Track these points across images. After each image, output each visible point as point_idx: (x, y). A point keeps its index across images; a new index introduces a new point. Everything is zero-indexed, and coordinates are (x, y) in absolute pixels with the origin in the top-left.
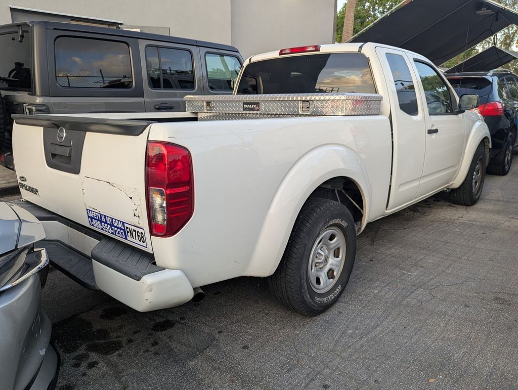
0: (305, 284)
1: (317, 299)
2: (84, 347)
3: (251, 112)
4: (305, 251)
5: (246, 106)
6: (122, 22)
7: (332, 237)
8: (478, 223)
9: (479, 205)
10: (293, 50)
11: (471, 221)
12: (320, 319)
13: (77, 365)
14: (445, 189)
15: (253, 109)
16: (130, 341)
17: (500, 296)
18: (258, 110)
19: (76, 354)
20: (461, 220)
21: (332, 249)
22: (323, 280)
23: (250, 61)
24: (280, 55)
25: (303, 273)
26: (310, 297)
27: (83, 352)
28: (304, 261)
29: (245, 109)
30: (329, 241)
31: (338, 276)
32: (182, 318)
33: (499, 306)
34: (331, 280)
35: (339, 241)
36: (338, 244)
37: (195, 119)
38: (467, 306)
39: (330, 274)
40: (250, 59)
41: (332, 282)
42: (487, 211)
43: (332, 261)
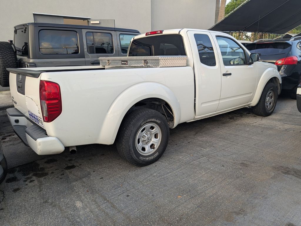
0: (132, 150)
1: (141, 158)
2: (32, 174)
3: (125, 65)
4: (131, 133)
5: (123, 63)
6: (90, 18)
7: (152, 128)
8: (263, 126)
9: (273, 116)
10: (152, 33)
11: (259, 124)
12: (144, 168)
13: (25, 181)
14: (247, 107)
15: (125, 64)
16: (52, 173)
17: (245, 162)
18: (127, 64)
19: (27, 176)
20: (254, 124)
21: (153, 134)
22: (147, 149)
23: (134, 39)
24: (146, 35)
25: (131, 144)
26: (136, 156)
27: (31, 176)
28: (131, 138)
29: (122, 64)
30: (151, 130)
31: (158, 147)
32: (80, 165)
33: (241, 167)
34: (153, 149)
35: (157, 130)
36: (156, 132)
37: (104, 69)
38: (223, 166)
39: (152, 146)
40: (134, 38)
41: (153, 151)
42: (275, 120)
43: (154, 140)
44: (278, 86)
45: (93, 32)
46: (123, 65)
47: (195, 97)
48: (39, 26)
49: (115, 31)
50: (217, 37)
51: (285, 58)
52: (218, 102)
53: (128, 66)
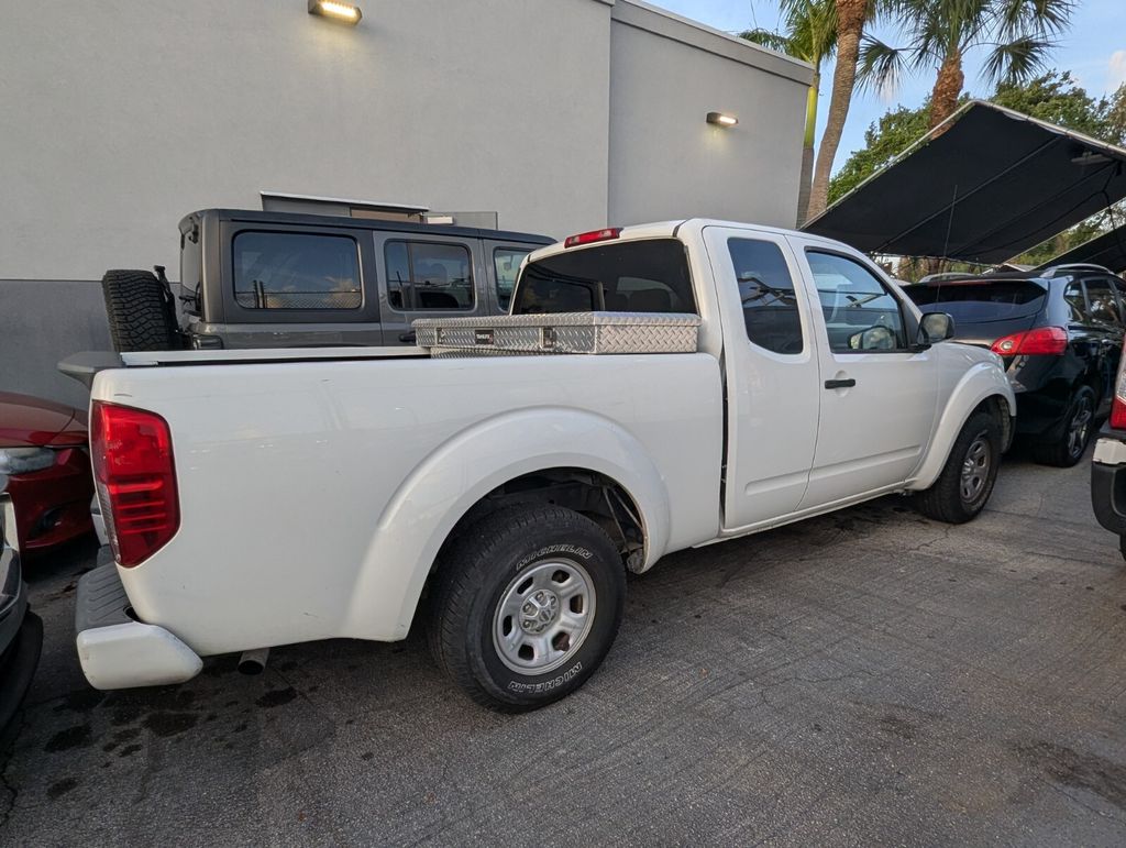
0: (480, 659)
1: (517, 686)
2: (144, 718)
3: (485, 347)
4: (475, 600)
5: (479, 336)
6: (427, 208)
7: (561, 576)
8: (952, 560)
9: (982, 524)
10: (586, 238)
11: (941, 553)
12: (526, 720)
14: (900, 491)
15: (485, 342)
16: (211, 718)
17: (900, 714)
18: (492, 343)
19: (126, 727)
20: (923, 552)
21: (566, 596)
22: (540, 650)
23: (529, 261)
24: (566, 247)
25: (473, 640)
26: (495, 681)
27: (136, 726)
28: (472, 618)
29: (479, 341)
30: (555, 583)
31: (579, 645)
32: (313, 689)
33: (885, 737)
34: (561, 652)
35: (578, 581)
36: (576, 589)
38: (818, 728)
39: (560, 641)
40: (530, 258)
41: (562, 657)
42: (994, 538)
43: (567, 619)
44: (1005, 424)
45: (407, 241)
46: (481, 346)
47: (724, 462)
48: (233, 220)
49: (478, 238)
50: (810, 250)
51: (1023, 334)
52: (802, 480)
53: (493, 347)
